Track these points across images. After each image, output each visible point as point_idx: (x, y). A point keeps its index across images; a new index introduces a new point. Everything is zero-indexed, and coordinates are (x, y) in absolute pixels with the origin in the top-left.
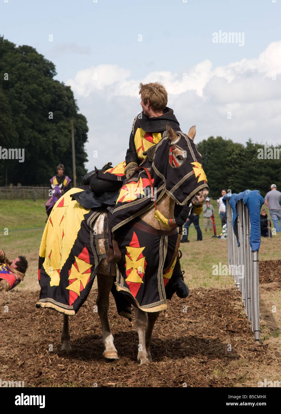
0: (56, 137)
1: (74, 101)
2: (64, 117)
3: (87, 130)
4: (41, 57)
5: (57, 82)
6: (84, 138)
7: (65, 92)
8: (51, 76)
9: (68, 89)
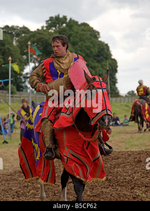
0: (100, 71)
1: (110, 51)
2: (104, 60)
3: (117, 67)
4: (92, 28)
5: (101, 42)
6: (116, 71)
7: (105, 47)
8: (98, 38)
9: (107, 45)
